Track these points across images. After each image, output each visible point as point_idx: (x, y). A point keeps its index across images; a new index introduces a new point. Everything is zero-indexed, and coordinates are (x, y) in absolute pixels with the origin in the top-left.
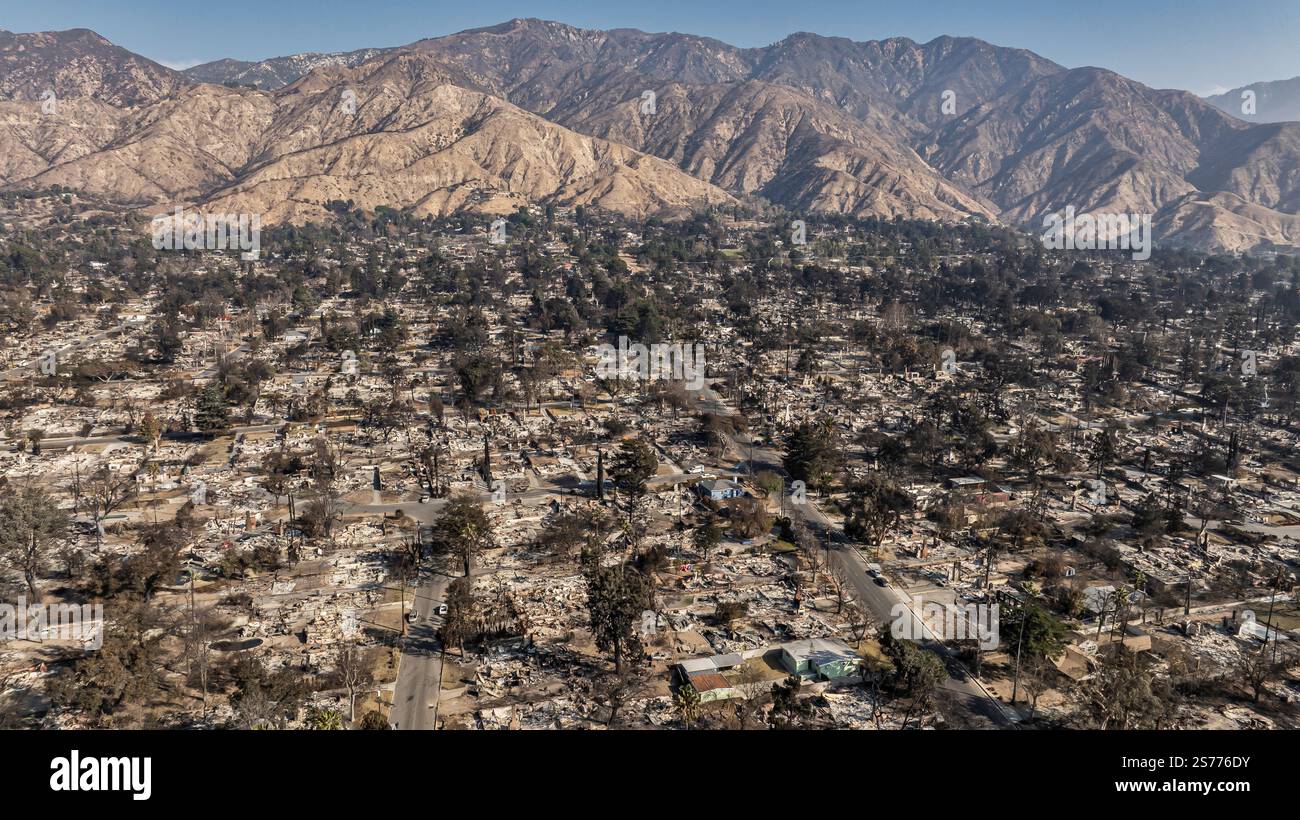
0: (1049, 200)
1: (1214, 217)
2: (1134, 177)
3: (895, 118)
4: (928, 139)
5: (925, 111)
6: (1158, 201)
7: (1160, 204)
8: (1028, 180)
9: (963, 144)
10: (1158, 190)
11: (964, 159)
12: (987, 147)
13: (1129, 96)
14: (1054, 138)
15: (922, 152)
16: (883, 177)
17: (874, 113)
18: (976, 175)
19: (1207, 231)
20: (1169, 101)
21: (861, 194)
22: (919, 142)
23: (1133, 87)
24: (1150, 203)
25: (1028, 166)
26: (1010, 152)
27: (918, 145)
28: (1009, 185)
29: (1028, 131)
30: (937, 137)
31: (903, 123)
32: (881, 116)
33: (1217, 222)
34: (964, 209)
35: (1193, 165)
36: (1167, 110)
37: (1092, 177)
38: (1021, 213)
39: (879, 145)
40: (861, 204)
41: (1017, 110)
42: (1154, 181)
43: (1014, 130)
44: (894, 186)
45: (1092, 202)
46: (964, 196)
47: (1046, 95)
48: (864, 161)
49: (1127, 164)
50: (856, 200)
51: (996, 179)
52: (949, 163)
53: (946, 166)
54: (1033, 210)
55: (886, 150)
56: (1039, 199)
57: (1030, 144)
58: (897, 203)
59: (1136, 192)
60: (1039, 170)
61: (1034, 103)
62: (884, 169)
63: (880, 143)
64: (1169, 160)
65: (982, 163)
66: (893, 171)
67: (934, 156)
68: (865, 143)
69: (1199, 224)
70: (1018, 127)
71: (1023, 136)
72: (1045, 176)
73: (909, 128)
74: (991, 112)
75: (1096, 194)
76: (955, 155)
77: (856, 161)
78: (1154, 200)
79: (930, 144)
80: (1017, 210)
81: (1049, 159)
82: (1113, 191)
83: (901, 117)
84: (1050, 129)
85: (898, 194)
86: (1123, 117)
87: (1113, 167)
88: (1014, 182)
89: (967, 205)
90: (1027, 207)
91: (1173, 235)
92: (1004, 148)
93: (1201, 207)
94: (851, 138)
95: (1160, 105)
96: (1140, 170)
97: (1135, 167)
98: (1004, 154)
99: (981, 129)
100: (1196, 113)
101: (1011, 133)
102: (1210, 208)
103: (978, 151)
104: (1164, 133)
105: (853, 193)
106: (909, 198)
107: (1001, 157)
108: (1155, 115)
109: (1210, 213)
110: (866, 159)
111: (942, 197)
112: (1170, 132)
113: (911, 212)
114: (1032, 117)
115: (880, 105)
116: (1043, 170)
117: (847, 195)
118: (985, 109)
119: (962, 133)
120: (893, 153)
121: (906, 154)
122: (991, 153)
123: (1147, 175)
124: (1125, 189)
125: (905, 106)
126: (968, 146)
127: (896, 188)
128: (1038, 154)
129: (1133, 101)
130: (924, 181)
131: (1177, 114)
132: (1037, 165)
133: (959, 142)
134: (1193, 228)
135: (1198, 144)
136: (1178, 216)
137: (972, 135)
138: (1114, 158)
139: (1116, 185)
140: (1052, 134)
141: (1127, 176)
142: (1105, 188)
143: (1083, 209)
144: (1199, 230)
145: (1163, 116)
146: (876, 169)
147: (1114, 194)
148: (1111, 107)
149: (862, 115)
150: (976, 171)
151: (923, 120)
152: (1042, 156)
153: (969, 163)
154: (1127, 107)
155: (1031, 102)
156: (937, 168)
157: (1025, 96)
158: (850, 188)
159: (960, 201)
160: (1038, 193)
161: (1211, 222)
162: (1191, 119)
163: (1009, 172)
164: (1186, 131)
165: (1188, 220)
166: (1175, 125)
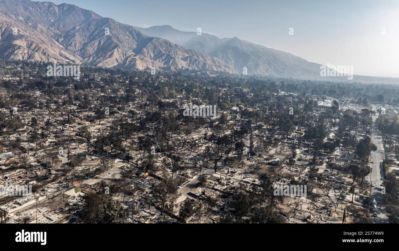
0: (96, 56)
1: (136, 61)
2: (118, 50)
3: (48, 28)
4: (60, 36)
5: (59, 27)
6: (124, 57)
7: (125, 57)
8: (91, 50)
9: (71, 38)
10: (124, 54)
11: (71, 43)
12: (79, 40)
13: (118, 27)
14: (98, 38)
15: (58, 41)
16: (40, 48)
17: (40, 26)
18: (75, 48)
19: (134, 65)
20: (129, 29)
21: (30, 53)
22: (57, 37)
23: (119, 24)
24: (122, 57)
25: (91, 46)
26: (86, 41)
27: (56, 38)
28: (85, 51)
29: (91, 35)
30: (63, 36)
31: (51, 30)
32: (43, 28)
33: (137, 62)
34: (68, 59)
35: (135, 47)
36: (129, 31)
37: (107, 50)
38: (88, 60)
39: (40, 37)
40: (30, 57)
41: (87, 29)
42: (123, 51)
43: (87, 35)
44: (43, 51)
45: (107, 57)
46: (69, 55)
47: (96, 25)
48: (32, 42)
49: (116, 46)
50: (28, 56)
51: (81, 50)
52: (67, 44)
53: (66, 45)
54: (91, 59)
55: (43, 39)
56: (93, 56)
57: (91, 39)
58: (43, 57)
59: (119, 54)
60: (94, 47)
61: (92, 27)
62: (40, 45)
63: (41, 37)
64: (129, 45)
65: (77, 45)
66: (43, 47)
67: (62, 42)
68: (34, 37)
69: (133, 63)
70: (88, 34)
71: (90, 37)
72: (96, 49)
73: (54, 32)
74: (80, 29)
75: (108, 55)
76: (69, 41)
77: (30, 43)
78: (123, 56)
79: (60, 38)
80: (87, 59)
81: (96, 44)
82: (112, 54)
83: (51, 28)
84: (97, 35)
85: (45, 54)
86: (116, 33)
87: (112, 47)
88: (86, 50)
89: (70, 58)
90: (90, 58)
91: (127, 66)
92: (84, 40)
93: (133, 58)
94: (28, 34)
95: (127, 30)
96: (119, 48)
97: (118, 47)
98: (84, 42)
99: (77, 34)
100: (136, 33)
101: (86, 36)
102: (135, 58)
103: (75, 41)
104: (128, 38)
105: (27, 53)
106: (49, 55)
107: (83, 43)
108: (125, 33)
109: (135, 60)
110: (33, 42)
111: (61, 55)
112: (129, 38)
113: (48, 60)
114: (92, 31)
115: (42, 24)
116: (95, 47)
117: (25, 54)
118: (78, 28)
119: (71, 35)
120: (46, 40)
121: (51, 41)
122: (80, 41)
123: (121, 49)
124: (115, 53)
125: (52, 25)
126: (73, 39)
127: (44, 52)
128: (93, 42)
129: (119, 28)
130: (55, 50)
131: (131, 33)
132: (93, 45)
133: (70, 38)
134: (131, 64)
135: (137, 41)
136: (128, 61)
137: (74, 36)
138: (113, 44)
139: (113, 52)
140: (97, 37)
141: (116, 50)
142: (110, 53)
143: (105, 58)
144: (133, 64)
145: (127, 33)
146: (37, 45)
147: (113, 54)
148: (113, 30)
149: (35, 27)
150: (75, 47)
151: (59, 30)
152: (94, 43)
153: (73, 44)
154: (118, 30)
155: (91, 27)
156: (63, 45)
157: (89, 25)
158: (26, 51)
159: (67, 56)
160: (93, 54)
161: (135, 62)
162: (135, 35)
163: (85, 47)
164: (134, 38)
165: (130, 62)
166: (131, 36)
